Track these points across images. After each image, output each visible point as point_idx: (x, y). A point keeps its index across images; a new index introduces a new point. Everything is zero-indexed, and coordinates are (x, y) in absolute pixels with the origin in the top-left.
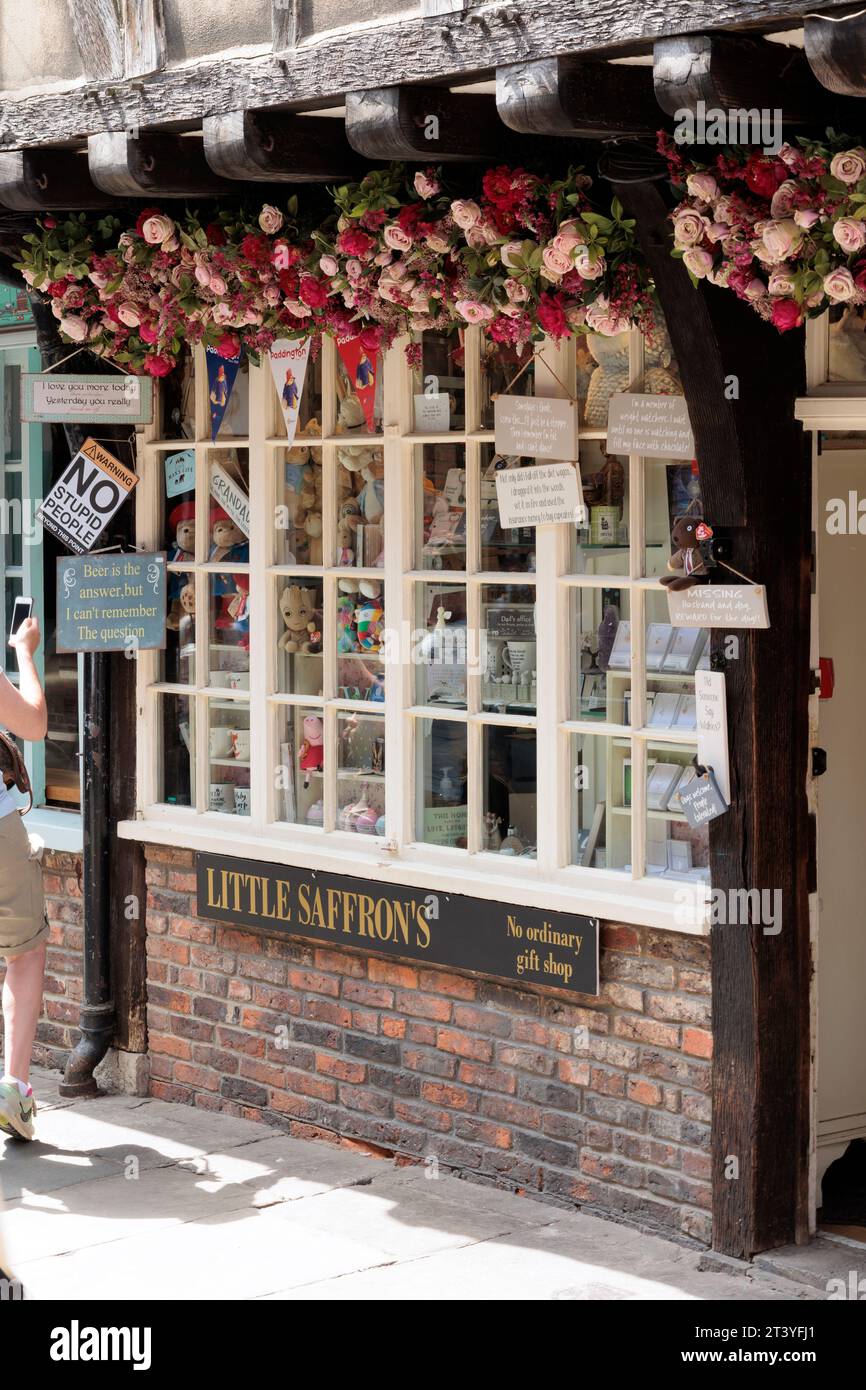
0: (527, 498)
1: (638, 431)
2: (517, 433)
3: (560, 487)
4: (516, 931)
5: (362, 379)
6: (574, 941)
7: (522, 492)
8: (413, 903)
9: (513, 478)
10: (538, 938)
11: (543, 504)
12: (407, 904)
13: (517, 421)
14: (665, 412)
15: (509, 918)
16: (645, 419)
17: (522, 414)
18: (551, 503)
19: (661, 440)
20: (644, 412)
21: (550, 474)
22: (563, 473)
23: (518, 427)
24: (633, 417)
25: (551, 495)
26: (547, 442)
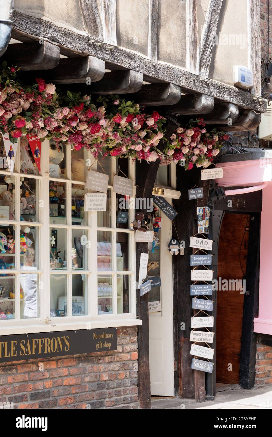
0: (94, 203)
1: (121, 187)
2: (93, 182)
3: (102, 200)
4: (96, 337)
5: (36, 155)
6: (111, 335)
7: (92, 201)
8: (64, 336)
9: (91, 196)
10: (102, 337)
11: (97, 205)
12: (62, 337)
13: (93, 179)
14: (126, 182)
15: (94, 333)
16: (122, 184)
17: (95, 177)
18: (99, 205)
19: (126, 190)
20: (122, 182)
21: (100, 196)
22: (104, 196)
23: (94, 181)
24: (120, 183)
25: (99, 202)
26: (101, 187)
